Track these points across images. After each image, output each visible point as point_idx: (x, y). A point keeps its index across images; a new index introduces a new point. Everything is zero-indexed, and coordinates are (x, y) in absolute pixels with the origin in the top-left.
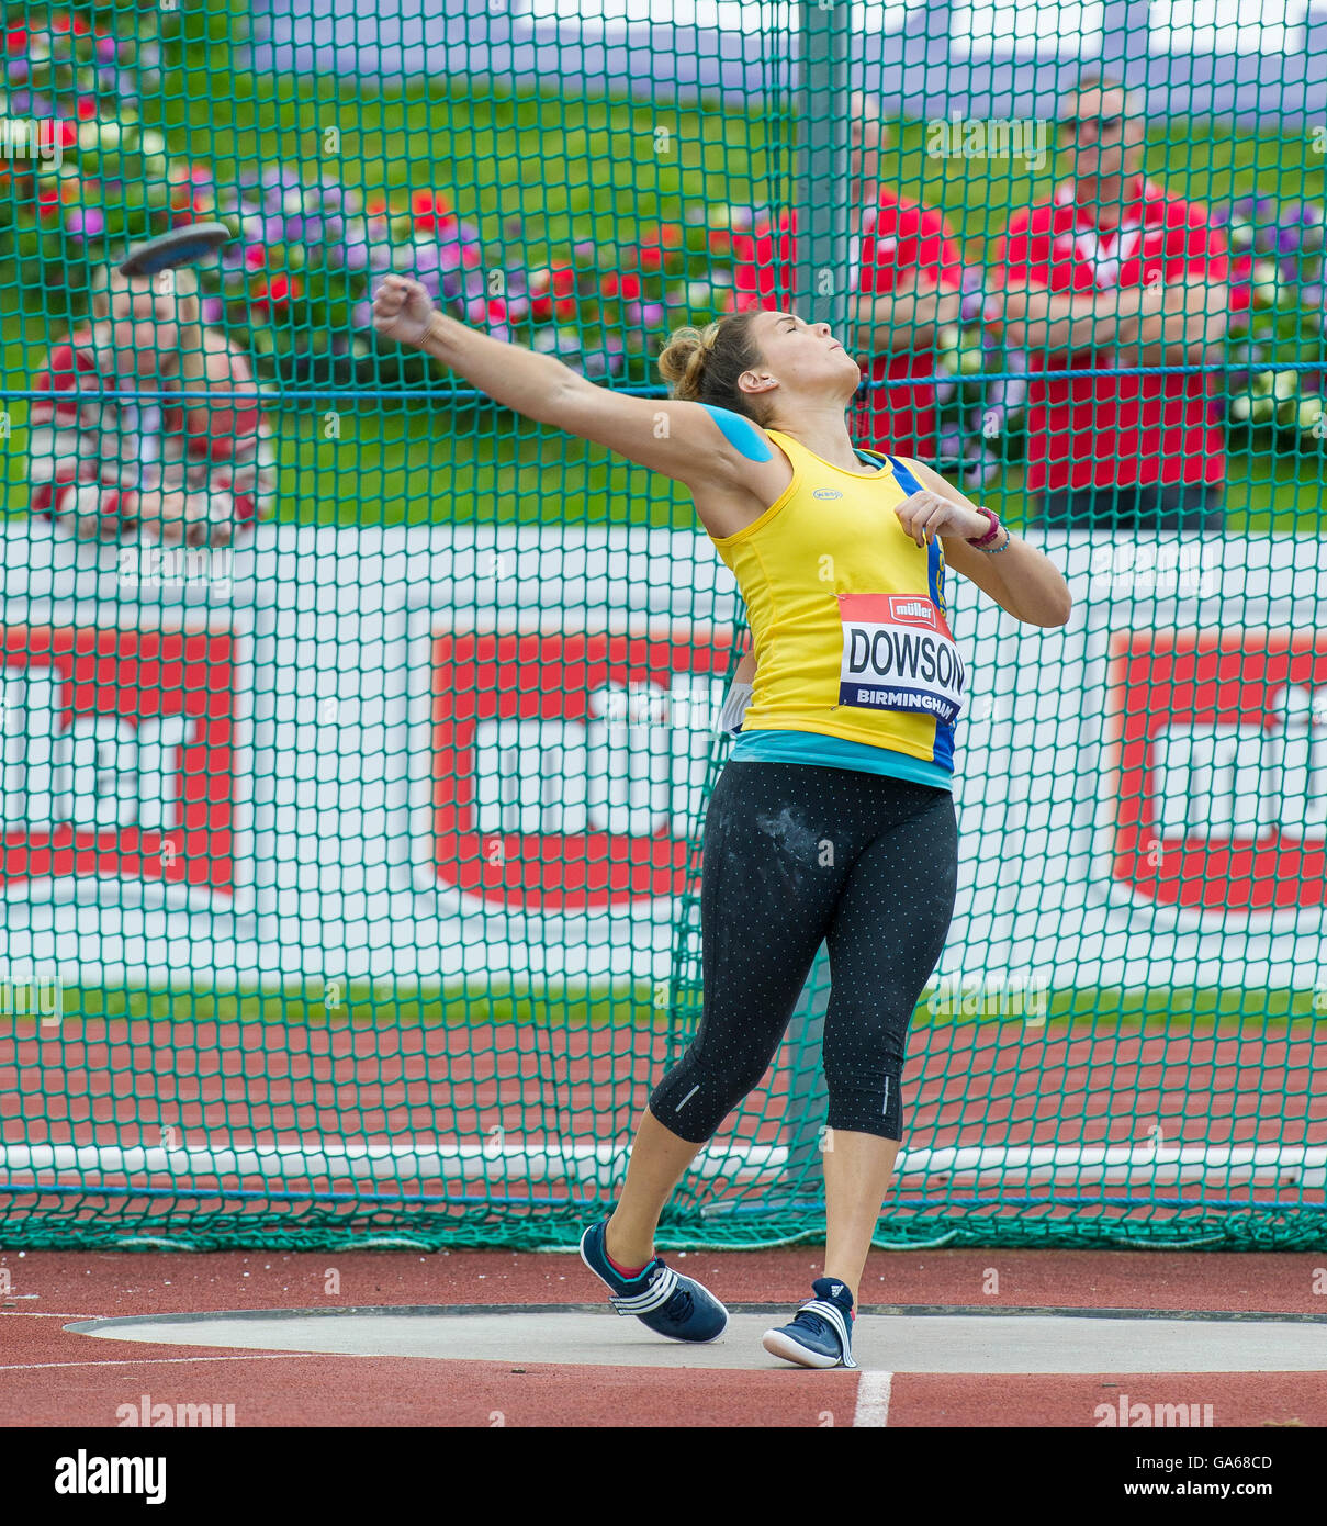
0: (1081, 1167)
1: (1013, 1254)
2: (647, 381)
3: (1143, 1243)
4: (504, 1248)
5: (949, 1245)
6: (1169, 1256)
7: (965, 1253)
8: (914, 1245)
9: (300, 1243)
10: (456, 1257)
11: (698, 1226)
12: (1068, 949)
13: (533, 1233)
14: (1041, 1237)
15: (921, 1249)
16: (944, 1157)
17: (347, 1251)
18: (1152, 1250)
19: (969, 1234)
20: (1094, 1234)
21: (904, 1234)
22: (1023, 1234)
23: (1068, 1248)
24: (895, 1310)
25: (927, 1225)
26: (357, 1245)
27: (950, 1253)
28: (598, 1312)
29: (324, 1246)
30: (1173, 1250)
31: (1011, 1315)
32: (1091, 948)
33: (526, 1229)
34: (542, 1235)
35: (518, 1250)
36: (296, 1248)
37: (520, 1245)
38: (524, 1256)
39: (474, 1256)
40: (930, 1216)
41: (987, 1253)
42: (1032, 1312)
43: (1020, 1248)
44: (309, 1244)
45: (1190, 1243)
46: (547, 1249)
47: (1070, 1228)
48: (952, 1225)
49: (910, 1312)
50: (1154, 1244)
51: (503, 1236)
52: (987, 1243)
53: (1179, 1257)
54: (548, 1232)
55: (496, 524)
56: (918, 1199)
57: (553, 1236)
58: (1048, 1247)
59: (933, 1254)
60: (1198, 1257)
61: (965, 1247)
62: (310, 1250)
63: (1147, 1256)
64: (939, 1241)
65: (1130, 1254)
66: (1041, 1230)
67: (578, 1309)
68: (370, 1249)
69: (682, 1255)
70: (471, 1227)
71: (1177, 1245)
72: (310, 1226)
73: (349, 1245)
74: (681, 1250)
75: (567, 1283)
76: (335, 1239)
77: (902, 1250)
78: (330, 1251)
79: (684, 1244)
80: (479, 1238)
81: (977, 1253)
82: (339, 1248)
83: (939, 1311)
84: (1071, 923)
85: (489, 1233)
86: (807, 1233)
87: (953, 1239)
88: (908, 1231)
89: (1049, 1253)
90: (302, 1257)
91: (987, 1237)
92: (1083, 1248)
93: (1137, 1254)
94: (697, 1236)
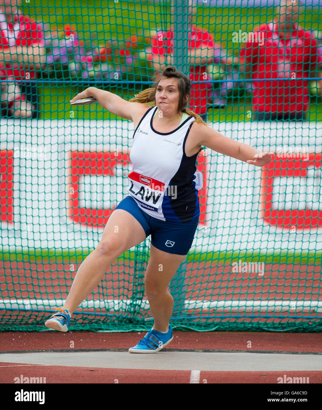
0: (254, 307)
1: (235, 333)
2: (127, 80)
3: (272, 330)
4: (88, 331)
5: (216, 330)
6: (279, 334)
7: (221, 333)
8: (206, 330)
9: (29, 330)
10: (74, 333)
11: (144, 324)
12: (245, 238)
13: (96, 326)
14: (242, 328)
15: (208, 332)
16: (214, 304)
17: (43, 332)
18: (274, 332)
19: (222, 327)
20: (258, 327)
21: (203, 327)
22: (237, 327)
23: (251, 331)
24: (201, 351)
25: (209, 324)
26: (46, 330)
27: (217, 333)
28: (115, 351)
29: (36, 331)
30: (280, 332)
31: (234, 352)
32: (251, 238)
33: (94, 325)
34: (99, 327)
35: (92, 332)
36: (28, 331)
37: (93, 330)
38: (94, 333)
39: (79, 333)
40: (209, 322)
41: (227, 333)
42: (240, 351)
43: (236, 331)
44: (32, 330)
45: (285, 330)
46: (100, 331)
47: (251, 325)
48: (217, 325)
49: (205, 351)
50: (275, 330)
51: (88, 327)
52: (227, 330)
53: (282, 334)
54: (101, 326)
55: (84, 119)
56: (207, 316)
57: (102, 328)
58: (245, 331)
59: (211, 333)
60: (288, 334)
61: (221, 331)
62: (32, 332)
63: (273, 334)
64: (213, 329)
65: (269, 333)
66: (242, 326)
67: (109, 350)
68: (49, 331)
69: (139, 333)
70: (79, 325)
71: (282, 330)
72: (32, 324)
73: (43, 330)
74: (139, 332)
75: (106, 342)
76: (39, 328)
77: (203, 332)
78: (38, 332)
79: (140, 330)
80: (81, 328)
81: (224, 333)
82: (40, 331)
83: (213, 351)
84: (246, 230)
85: (83, 326)
86: (175, 327)
87: (217, 329)
88: (204, 326)
89: (245, 333)
90: (30, 334)
91: (227, 328)
92: (255, 331)
93: (270, 333)
94: (143, 328)
